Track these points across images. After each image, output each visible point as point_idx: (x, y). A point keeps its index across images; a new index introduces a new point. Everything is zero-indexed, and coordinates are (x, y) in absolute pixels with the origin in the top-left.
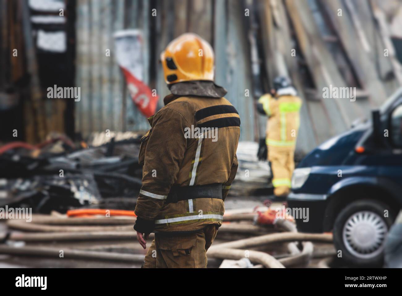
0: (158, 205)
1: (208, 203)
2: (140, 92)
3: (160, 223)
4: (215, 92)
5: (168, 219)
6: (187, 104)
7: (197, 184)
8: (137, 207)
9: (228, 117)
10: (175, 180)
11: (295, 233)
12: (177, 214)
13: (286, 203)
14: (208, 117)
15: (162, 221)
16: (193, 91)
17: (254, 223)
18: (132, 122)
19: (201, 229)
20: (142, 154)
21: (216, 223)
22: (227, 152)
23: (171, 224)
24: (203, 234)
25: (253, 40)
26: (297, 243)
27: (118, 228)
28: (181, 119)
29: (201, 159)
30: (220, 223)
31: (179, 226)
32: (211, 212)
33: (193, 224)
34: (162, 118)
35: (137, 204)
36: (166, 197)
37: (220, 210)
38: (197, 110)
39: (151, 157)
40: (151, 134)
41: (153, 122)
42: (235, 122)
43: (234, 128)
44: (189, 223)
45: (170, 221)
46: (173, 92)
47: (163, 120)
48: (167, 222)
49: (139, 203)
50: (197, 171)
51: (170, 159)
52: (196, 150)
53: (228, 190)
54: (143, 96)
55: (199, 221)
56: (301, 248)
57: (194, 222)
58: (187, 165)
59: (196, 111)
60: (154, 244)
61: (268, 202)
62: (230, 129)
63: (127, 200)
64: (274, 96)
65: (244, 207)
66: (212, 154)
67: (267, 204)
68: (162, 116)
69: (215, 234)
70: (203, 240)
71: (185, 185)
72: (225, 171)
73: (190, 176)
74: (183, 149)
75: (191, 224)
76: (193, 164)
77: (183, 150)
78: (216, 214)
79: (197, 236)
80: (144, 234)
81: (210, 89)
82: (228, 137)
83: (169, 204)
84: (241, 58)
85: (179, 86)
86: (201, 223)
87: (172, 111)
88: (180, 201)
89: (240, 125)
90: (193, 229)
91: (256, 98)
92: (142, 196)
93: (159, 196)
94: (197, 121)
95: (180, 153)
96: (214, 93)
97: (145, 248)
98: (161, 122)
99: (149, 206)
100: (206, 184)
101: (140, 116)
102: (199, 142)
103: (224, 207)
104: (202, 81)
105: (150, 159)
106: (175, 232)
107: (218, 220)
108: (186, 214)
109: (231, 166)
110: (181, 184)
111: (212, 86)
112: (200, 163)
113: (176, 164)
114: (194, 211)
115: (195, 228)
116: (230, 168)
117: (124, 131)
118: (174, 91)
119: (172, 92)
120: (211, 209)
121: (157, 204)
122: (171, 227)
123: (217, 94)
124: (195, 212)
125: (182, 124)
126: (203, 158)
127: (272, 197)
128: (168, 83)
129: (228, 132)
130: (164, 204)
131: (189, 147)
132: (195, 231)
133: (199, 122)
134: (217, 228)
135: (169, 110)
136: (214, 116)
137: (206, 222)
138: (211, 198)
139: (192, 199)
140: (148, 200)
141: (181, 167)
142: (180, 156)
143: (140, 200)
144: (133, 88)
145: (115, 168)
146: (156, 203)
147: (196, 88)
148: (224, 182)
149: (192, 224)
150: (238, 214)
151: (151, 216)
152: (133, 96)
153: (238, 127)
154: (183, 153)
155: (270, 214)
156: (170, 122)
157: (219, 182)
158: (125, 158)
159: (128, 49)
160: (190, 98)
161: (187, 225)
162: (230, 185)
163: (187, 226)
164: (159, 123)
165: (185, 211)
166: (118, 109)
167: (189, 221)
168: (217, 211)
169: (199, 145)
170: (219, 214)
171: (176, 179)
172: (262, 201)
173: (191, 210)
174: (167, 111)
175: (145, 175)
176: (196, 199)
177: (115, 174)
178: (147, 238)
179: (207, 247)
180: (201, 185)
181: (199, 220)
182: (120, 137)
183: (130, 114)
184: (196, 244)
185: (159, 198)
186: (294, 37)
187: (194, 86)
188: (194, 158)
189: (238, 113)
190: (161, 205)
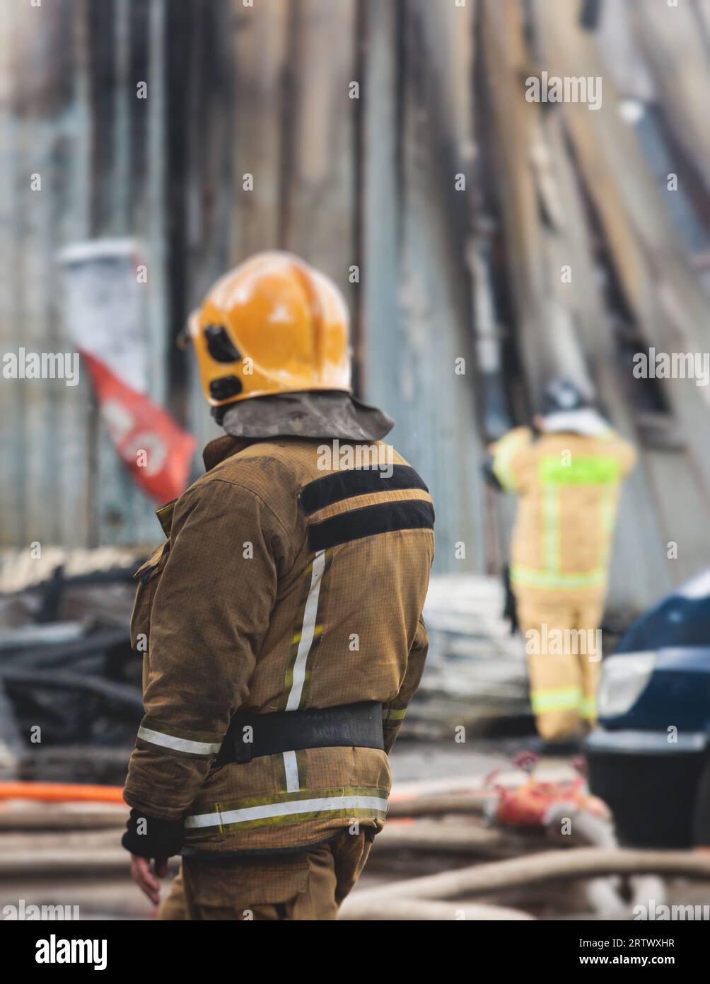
0: (195, 772)
1: (342, 763)
2: (140, 427)
3: (199, 826)
4: (356, 425)
5: (222, 813)
6: (273, 465)
7: (308, 705)
8: (130, 778)
9: (399, 500)
10: (243, 695)
11: (608, 850)
12: (250, 796)
13: (579, 760)
14: (340, 502)
15: (205, 820)
16: (291, 422)
17: (484, 822)
18: (115, 518)
19: (325, 841)
20: (142, 619)
21: (369, 822)
22: (398, 608)
23: (231, 829)
24: (329, 858)
25: (480, 269)
26: (614, 882)
27: (75, 838)
28: (258, 511)
29: (320, 629)
30: (380, 821)
31: (258, 833)
32: (350, 789)
33: (297, 828)
34: (201, 509)
35: (132, 769)
36: (216, 747)
37: (379, 783)
38: (305, 482)
39: (171, 629)
40: (167, 557)
41: (175, 519)
42: (419, 516)
43: (415, 534)
44: (287, 824)
45: (230, 817)
46: (231, 431)
47: (204, 514)
48: (219, 823)
49: (136, 768)
50: (309, 667)
51: (226, 630)
52: (303, 601)
53: (397, 723)
54: (147, 439)
55: (316, 816)
56: (626, 894)
57: (303, 819)
58: (278, 648)
59: (303, 485)
60: (181, 889)
61: (527, 758)
62: (404, 538)
63: (101, 755)
64: (537, 433)
65: (454, 772)
66: (352, 614)
67: (524, 764)
68: (200, 502)
69: (364, 856)
70: (329, 874)
71: (273, 708)
72: (391, 665)
73: (287, 682)
74: (264, 601)
75: (292, 826)
76: (297, 644)
77: (267, 602)
78: (365, 795)
79: (309, 861)
80: (152, 861)
81: (341, 415)
82: (399, 561)
83: (225, 768)
84: (445, 322)
85: (249, 411)
86: (323, 822)
87: (231, 487)
88: (257, 759)
89: (435, 525)
90: (298, 841)
91: (488, 441)
92: (143, 745)
93: (196, 744)
94: (305, 516)
95: (256, 614)
96: (354, 428)
97: (156, 902)
98: (198, 520)
99: (165, 775)
100: (334, 704)
101: (139, 500)
102: (314, 579)
103: (392, 774)
104: (316, 394)
105: (167, 632)
106: (244, 851)
107: (372, 812)
108: (276, 797)
109: (409, 648)
110: (260, 705)
111: (348, 408)
112: (316, 642)
113: (246, 646)
114: (300, 787)
115: (304, 838)
116: (407, 655)
117: (93, 544)
118: (234, 425)
119: (226, 429)
120: (351, 781)
121: (191, 769)
122: (233, 836)
123: (362, 432)
124: (304, 790)
125: (261, 526)
126: (327, 626)
127: (534, 743)
128: (214, 403)
129: (398, 546)
130: (211, 768)
131: (285, 594)
132: (306, 846)
133: (312, 517)
134: (369, 838)
135: (220, 484)
136: (358, 497)
137: (338, 819)
138: (351, 748)
139: (294, 752)
140: (162, 758)
141: (260, 654)
142: (256, 622)
143: (139, 759)
144: (117, 416)
145: (65, 657)
146: (188, 768)
147: (300, 415)
148: (390, 698)
149: (296, 825)
150: (437, 794)
151: (173, 807)
152: (118, 438)
153: (430, 531)
154: (267, 613)
155: (535, 794)
156: (223, 522)
157: (374, 698)
158: (95, 628)
159: (102, 299)
160: (283, 446)
161: (280, 829)
162: (404, 706)
163: (280, 833)
164: (193, 523)
165: (274, 788)
166: (72, 478)
167: (287, 818)
168: (369, 785)
169: (313, 589)
170: (375, 796)
171: (248, 693)
172: (509, 754)
173: (293, 785)
174: (215, 487)
175: (152, 682)
176: (306, 750)
177: (66, 676)
178: (161, 871)
179: (340, 895)
180: (320, 707)
181: (318, 814)
182: (81, 563)
183: (111, 493)
184: (308, 889)
185: (196, 752)
186: (604, 257)
187: (295, 407)
188: (299, 629)
189: (427, 490)
190: (202, 772)
